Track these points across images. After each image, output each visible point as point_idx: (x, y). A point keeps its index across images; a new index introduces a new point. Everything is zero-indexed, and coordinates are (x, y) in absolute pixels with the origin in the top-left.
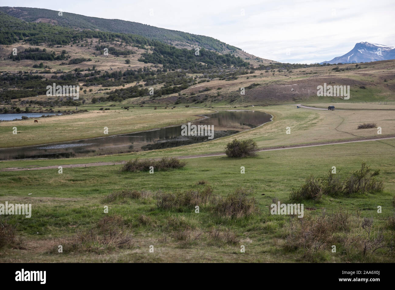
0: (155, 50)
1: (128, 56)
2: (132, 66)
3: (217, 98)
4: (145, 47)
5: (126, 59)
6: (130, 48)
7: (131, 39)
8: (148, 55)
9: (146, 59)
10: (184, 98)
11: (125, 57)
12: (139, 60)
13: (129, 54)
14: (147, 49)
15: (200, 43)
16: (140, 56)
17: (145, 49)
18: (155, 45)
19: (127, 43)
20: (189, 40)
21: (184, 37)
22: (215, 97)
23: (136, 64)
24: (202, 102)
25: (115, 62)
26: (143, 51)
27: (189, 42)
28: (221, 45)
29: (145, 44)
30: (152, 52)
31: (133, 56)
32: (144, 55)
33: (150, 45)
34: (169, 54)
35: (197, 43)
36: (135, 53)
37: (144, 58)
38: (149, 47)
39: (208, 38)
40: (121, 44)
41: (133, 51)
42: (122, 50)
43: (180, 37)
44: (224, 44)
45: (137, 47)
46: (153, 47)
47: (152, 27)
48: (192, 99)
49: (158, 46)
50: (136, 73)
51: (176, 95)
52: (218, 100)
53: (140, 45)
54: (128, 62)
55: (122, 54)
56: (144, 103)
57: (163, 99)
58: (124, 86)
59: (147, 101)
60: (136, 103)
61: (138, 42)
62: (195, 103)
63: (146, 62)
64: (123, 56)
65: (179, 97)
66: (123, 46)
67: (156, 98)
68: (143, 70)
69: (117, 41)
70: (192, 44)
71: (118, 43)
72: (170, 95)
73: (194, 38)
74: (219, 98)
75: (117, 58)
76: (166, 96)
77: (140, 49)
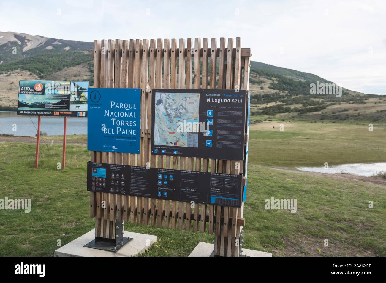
0: (279, 81)
1: (261, 84)
2: (265, 91)
3: (358, 117)
4: (272, 78)
5: (260, 86)
6: (262, 79)
7: (262, 73)
8: (275, 84)
9: (274, 86)
10: (327, 116)
11: (259, 85)
12: (269, 88)
13: (262, 83)
14: (274, 80)
15: (305, 77)
16: (269, 85)
17: (272, 80)
18: (279, 78)
19: (260, 75)
20: (297, 75)
21: (294, 73)
22: (356, 116)
23: (268, 90)
24: (344, 120)
25: (252, 88)
26: (271, 81)
27: (297, 76)
28: (320, 79)
29: (272, 76)
30: (277, 82)
31: (265, 85)
32: (272, 84)
33: (275, 77)
34: (289, 84)
35: (303, 78)
36: (265, 82)
37: (272, 86)
38: (275, 79)
39: (311, 74)
40: (256, 76)
41: (264, 81)
42: (257, 80)
43: (292, 74)
44: (323, 79)
45: (267, 78)
46: (278, 79)
47: (272, 66)
48: (335, 117)
49: (281, 78)
50: (271, 96)
51: (320, 113)
52: (359, 118)
53: (269, 77)
54: (262, 88)
55: (257, 83)
56: (294, 117)
57: (309, 115)
58: (267, 104)
59: (296, 116)
60: (287, 117)
61: (267, 75)
62: (339, 120)
63: (274, 89)
64: (258, 84)
65: (322, 114)
66: (257, 78)
67: (303, 114)
68: (275, 94)
69: (253, 74)
70: (300, 78)
71: (254, 75)
72: (315, 113)
73: (301, 74)
74: (360, 117)
75: (253, 85)
76: (311, 114)
77: (269, 80)
